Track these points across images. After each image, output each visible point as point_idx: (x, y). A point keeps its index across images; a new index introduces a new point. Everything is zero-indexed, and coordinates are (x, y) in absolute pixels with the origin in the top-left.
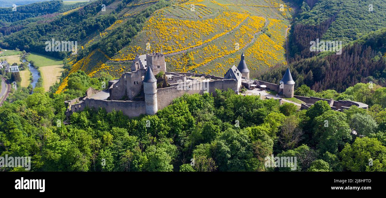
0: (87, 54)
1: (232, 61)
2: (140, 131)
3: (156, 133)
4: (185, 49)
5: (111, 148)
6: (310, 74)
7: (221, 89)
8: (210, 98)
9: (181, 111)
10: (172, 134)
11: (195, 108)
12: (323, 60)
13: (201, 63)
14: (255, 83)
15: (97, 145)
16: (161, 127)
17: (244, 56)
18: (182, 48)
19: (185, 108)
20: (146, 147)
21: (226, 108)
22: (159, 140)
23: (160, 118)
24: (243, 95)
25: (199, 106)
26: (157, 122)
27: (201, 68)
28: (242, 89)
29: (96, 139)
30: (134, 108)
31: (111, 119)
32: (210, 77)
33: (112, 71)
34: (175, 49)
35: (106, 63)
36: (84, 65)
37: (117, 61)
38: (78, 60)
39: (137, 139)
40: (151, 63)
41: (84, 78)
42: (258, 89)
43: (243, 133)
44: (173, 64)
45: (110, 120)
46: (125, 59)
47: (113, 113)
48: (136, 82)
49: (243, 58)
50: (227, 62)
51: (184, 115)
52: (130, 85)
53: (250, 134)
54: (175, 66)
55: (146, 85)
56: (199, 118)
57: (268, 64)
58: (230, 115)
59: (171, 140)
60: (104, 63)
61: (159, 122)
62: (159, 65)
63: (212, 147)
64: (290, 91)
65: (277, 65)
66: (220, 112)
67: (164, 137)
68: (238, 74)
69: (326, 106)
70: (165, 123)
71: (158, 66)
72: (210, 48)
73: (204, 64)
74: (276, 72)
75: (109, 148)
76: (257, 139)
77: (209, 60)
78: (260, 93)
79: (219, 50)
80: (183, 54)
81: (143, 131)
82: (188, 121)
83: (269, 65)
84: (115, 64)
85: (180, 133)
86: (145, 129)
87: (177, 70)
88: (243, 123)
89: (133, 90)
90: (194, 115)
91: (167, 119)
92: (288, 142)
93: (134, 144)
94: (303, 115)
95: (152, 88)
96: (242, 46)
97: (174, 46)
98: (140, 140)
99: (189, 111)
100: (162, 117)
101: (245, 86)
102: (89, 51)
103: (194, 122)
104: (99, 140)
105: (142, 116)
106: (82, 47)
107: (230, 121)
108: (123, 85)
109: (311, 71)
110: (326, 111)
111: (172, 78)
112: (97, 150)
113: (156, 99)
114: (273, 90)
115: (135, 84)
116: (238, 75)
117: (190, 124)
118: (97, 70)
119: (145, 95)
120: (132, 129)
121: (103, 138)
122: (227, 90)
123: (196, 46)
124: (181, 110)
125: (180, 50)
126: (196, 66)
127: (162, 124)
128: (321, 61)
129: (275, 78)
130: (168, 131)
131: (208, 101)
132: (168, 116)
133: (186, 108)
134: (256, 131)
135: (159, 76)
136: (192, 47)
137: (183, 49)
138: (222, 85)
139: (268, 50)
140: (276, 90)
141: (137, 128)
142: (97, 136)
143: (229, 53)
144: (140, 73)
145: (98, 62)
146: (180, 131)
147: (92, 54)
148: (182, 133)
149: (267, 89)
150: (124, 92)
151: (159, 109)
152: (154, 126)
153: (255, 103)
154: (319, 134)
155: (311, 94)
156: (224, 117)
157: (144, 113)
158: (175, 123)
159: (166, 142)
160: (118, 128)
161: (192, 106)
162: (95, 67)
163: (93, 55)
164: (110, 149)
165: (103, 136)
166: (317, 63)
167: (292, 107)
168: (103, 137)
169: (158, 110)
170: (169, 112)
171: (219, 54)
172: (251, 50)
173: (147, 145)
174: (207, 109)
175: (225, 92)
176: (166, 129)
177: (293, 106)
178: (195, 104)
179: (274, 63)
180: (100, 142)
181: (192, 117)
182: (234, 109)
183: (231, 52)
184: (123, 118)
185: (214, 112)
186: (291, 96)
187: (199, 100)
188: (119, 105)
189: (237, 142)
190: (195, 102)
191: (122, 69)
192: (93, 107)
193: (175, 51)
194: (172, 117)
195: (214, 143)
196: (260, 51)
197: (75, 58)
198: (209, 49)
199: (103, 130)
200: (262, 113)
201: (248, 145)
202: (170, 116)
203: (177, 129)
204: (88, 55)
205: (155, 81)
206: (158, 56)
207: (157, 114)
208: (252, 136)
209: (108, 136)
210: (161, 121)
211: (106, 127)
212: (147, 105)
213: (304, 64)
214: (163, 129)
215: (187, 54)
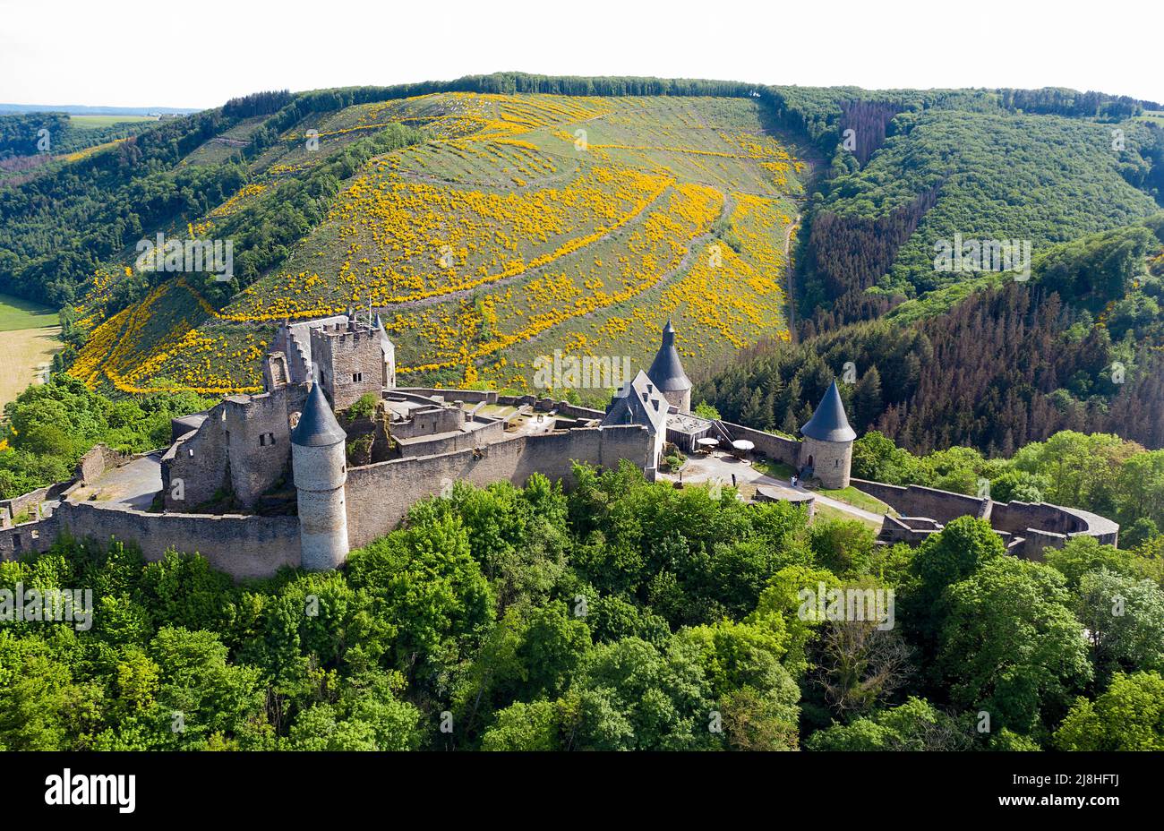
0: (142, 293)
1: (618, 329)
2: (272, 643)
3: (340, 647)
4: (468, 286)
5: (148, 722)
6: (871, 377)
7: (593, 462)
8: (551, 498)
9: (438, 558)
10: (402, 653)
11: (496, 542)
12: (912, 333)
13: (521, 334)
14: (711, 433)
15: (88, 711)
16: (359, 626)
17: (672, 330)
18: (457, 284)
19: (458, 543)
20: (294, 711)
21: (611, 538)
22: (350, 679)
23: (354, 586)
24: (671, 479)
25: (510, 535)
26: (342, 607)
27: (519, 349)
28: (670, 457)
29: (87, 680)
30: (253, 544)
31: (160, 589)
32: (553, 408)
33: (220, 355)
34: (434, 285)
35: (203, 328)
36: (127, 333)
37: (241, 322)
38: (109, 315)
39: (261, 678)
40: (329, 363)
41: (79, 405)
42: (722, 454)
43: (682, 659)
44: (426, 335)
45: (156, 596)
46: (267, 316)
47: (168, 567)
48: (267, 436)
49: (668, 338)
50: (603, 329)
51: (452, 571)
52: (242, 449)
53: (710, 658)
54: (433, 340)
55: (302, 456)
56: (510, 582)
57: (731, 337)
58: (626, 567)
59: (398, 678)
60: (195, 328)
61: (350, 607)
62: (357, 369)
63: (559, 712)
64: (838, 463)
65: (763, 342)
66: (590, 557)
67: (369, 668)
68: (656, 404)
69: (987, 540)
70: (374, 609)
71: (355, 376)
72: (550, 283)
73: (528, 337)
74: (761, 368)
75: (140, 722)
76: (740, 686)
77: (545, 324)
78: (733, 476)
79: (579, 291)
80: (462, 301)
81: (283, 645)
82: (468, 599)
83: (735, 341)
84: (231, 333)
85: (436, 647)
86: (292, 636)
87: (439, 354)
88: (675, 597)
89: (254, 465)
90: (490, 571)
91: (385, 590)
92: (850, 685)
93: (243, 703)
94: (897, 568)
95: (325, 468)
96: (652, 279)
97: (430, 276)
98: (274, 683)
99: (472, 554)
100: (365, 584)
101: (679, 443)
102: (150, 283)
103: (491, 600)
104: (97, 690)
105: (289, 574)
106: (128, 269)
107: (628, 590)
108: (217, 446)
109: (873, 370)
110: (989, 559)
111: (408, 418)
112: (87, 733)
113: (344, 506)
114: (778, 458)
115: (262, 444)
116: (656, 409)
117: (474, 608)
118: (171, 352)
119: (299, 492)
120: (245, 629)
121: (116, 678)
122: (616, 468)
123: (504, 275)
124: (439, 554)
125: (451, 290)
126: (504, 341)
127: (364, 613)
128: (907, 338)
129: (759, 389)
130: (384, 641)
131: (545, 511)
132: (387, 577)
133: (461, 546)
134: (735, 647)
135: (360, 414)
136: (490, 278)
137: (461, 287)
138: (597, 447)
139: (731, 293)
140: (788, 459)
141: (260, 624)
142: (95, 668)
143: (611, 300)
144: (282, 402)
145: (177, 323)
146: (435, 639)
147: (158, 295)
148: (441, 649)
149: (756, 455)
150: (221, 475)
151: (354, 544)
152: (330, 621)
153: (722, 521)
154: (963, 648)
155: (899, 464)
156: (604, 577)
157: (294, 562)
158: (415, 607)
159: (378, 691)
160: (182, 630)
161: (482, 535)
162: (163, 340)
163: (163, 299)
164: (141, 728)
165: (119, 667)
166: (893, 344)
167: (856, 535)
168: (118, 671)
169: (351, 550)
170: (392, 563)
171: (577, 304)
172: (680, 294)
173: (300, 702)
174: (539, 548)
175: (608, 475)
176: (377, 633)
177: (862, 531)
178: (494, 529)
179: (750, 335)
180: (101, 694)
181: (485, 584)
182: (644, 544)
183: (617, 298)
184: (208, 586)
185: (567, 553)
186: (842, 483)
187: (511, 509)
188: (194, 532)
189: (661, 695)
190: (496, 520)
191: (255, 349)
192: (90, 537)
193: (435, 293)
194: (403, 582)
195: (569, 703)
196: (709, 297)
197: (102, 307)
198: (545, 287)
199: (119, 641)
200: (748, 560)
201: (702, 708)
202: (396, 579)
203: (424, 632)
204: (143, 299)
205: (338, 439)
206: (357, 338)
207: (346, 568)
208: (720, 669)
209: (139, 669)
210: (358, 599)
211: (131, 627)
212: (307, 531)
213: (850, 344)
214: (364, 633)
215: (473, 305)
